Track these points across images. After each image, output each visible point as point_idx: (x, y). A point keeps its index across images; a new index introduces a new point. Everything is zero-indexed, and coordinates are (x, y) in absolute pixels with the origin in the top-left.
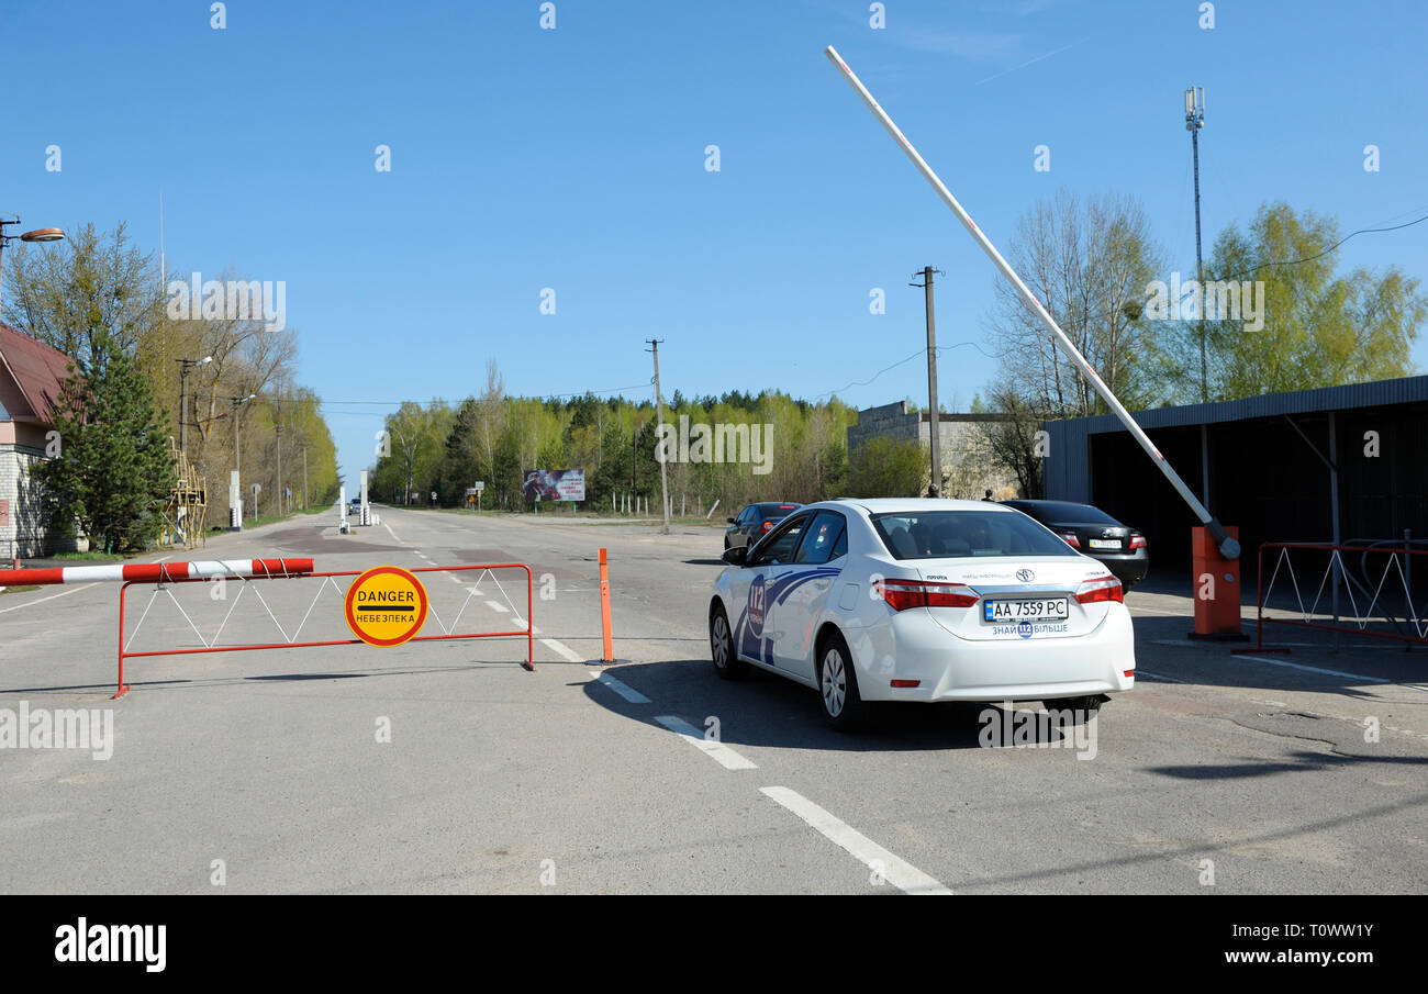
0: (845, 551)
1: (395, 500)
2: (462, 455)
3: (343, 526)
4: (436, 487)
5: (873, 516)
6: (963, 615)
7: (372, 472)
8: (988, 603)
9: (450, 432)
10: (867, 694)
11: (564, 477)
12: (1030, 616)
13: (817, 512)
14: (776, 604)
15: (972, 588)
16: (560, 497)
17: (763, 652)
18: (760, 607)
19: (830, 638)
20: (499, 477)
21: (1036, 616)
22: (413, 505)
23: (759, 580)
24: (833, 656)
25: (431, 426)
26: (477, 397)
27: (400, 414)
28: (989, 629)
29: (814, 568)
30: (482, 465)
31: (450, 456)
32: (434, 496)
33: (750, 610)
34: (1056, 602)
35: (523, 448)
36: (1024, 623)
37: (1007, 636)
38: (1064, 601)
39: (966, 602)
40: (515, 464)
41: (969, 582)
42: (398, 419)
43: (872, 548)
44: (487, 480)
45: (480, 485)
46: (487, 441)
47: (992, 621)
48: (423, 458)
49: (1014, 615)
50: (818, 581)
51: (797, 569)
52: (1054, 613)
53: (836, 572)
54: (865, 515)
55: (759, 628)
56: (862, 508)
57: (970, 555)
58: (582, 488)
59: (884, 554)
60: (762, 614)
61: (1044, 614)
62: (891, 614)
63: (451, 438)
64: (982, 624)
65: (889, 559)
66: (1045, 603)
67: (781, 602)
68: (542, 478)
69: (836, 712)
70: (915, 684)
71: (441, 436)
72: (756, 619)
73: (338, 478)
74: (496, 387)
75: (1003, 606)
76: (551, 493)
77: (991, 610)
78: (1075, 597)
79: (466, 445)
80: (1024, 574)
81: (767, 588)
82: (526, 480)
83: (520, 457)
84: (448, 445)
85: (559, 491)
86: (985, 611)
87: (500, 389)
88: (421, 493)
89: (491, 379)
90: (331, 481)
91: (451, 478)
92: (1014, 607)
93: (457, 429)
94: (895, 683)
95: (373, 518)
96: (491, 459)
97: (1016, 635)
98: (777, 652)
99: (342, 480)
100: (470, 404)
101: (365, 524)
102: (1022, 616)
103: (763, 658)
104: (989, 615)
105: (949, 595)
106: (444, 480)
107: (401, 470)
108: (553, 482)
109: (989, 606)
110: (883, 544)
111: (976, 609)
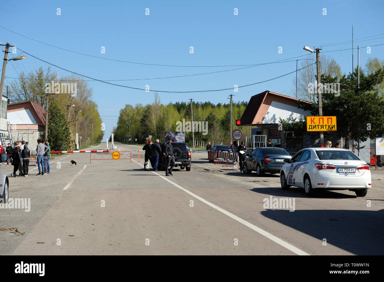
0: (310, 158)
1: (124, 141)
2: (146, 126)
3: (107, 149)
4: (137, 137)
5: (317, 152)
6: (333, 171)
7: (115, 130)
8: (338, 168)
9: (142, 117)
10: (313, 187)
11: (178, 134)
12: (347, 172)
13: (305, 150)
14: (296, 170)
15: (335, 165)
16: (176, 141)
17: (293, 182)
18: (292, 172)
19: (306, 176)
20: (158, 133)
21: (348, 172)
22: (130, 143)
23: (292, 166)
24: (307, 181)
25: (136, 114)
26: (151, 104)
27: (125, 109)
28: (338, 174)
29: (304, 162)
30: (152, 129)
31: (142, 125)
32: (136, 140)
33: (290, 172)
34: (353, 169)
35: (166, 124)
36: (346, 173)
37: (342, 175)
38: (355, 169)
39: (333, 168)
40: (163, 129)
41: (334, 164)
42: (124, 111)
43: (316, 158)
44: (153, 135)
45: (150, 137)
46: (154, 121)
47: (339, 172)
48: (133, 126)
49: (344, 171)
50: (304, 165)
51: (300, 163)
52: (352, 171)
53: (308, 163)
54: (315, 151)
55: (292, 176)
56: (315, 149)
57: (336, 159)
58: (184, 138)
59: (317, 158)
60: (293, 173)
61: (350, 171)
62: (318, 171)
63: (143, 120)
64: (337, 173)
65: (319, 160)
66: (350, 169)
67: (297, 170)
68: (171, 135)
69: (307, 191)
70: (322, 184)
71: (139, 118)
72: (291, 174)
73: (102, 132)
74: (158, 102)
75: (341, 169)
76: (174, 139)
77: (339, 170)
78: (357, 168)
79: (147, 122)
80: (346, 163)
81: (294, 167)
82: (165, 135)
83: (165, 127)
84: (141, 122)
85: (176, 139)
86: (337, 170)
87: (159, 102)
88: (132, 139)
89: (156, 99)
90: (100, 133)
91: (142, 134)
92: (344, 170)
93: (144, 116)
94: (319, 184)
95: (115, 147)
96: (155, 127)
97: (344, 175)
98: (296, 181)
99: (104, 133)
100: (149, 107)
101: (113, 149)
102: (345, 171)
103: (293, 183)
104: (338, 171)
105: (330, 167)
106: (139, 134)
107: (125, 129)
108: (174, 136)
109: (338, 169)
110: (317, 157)
111: (335, 170)
